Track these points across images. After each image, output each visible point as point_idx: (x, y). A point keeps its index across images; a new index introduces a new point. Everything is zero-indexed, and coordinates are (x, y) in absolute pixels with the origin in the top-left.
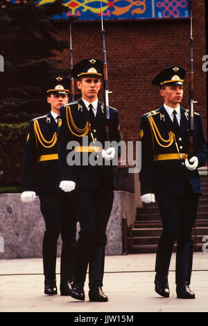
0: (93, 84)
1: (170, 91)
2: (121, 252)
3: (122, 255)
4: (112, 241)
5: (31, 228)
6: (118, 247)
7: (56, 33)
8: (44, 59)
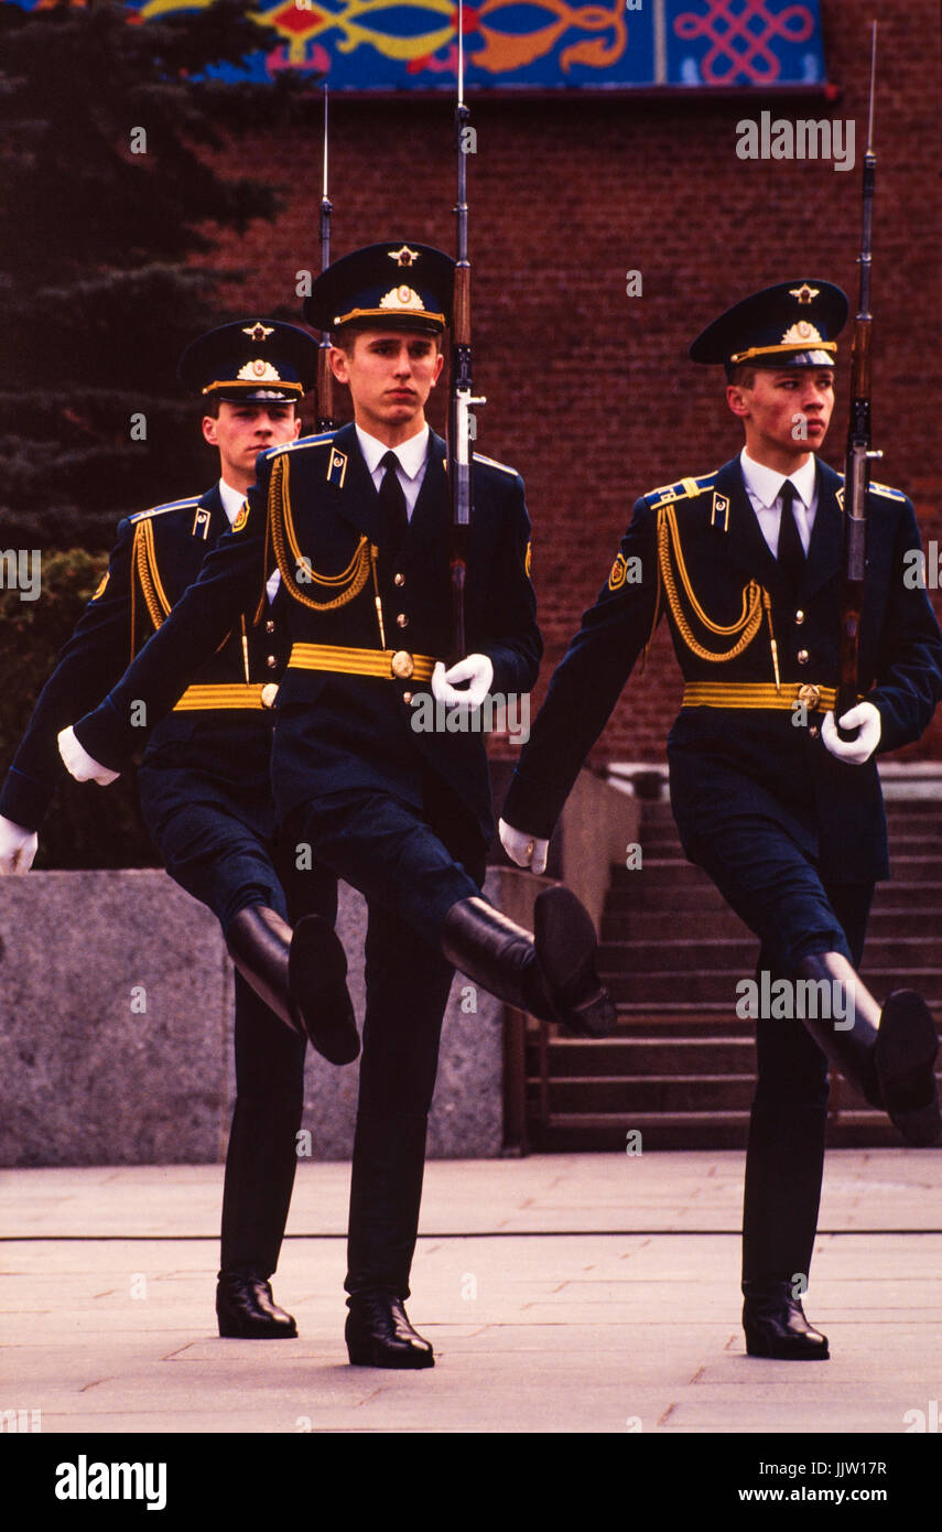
0: (403, 364)
1: (776, 396)
2: (495, 1145)
3: (500, 1156)
4: (456, 1093)
5: (91, 1031)
6: (481, 1119)
7: (218, 146)
8: (158, 266)
